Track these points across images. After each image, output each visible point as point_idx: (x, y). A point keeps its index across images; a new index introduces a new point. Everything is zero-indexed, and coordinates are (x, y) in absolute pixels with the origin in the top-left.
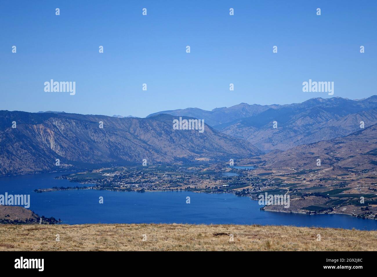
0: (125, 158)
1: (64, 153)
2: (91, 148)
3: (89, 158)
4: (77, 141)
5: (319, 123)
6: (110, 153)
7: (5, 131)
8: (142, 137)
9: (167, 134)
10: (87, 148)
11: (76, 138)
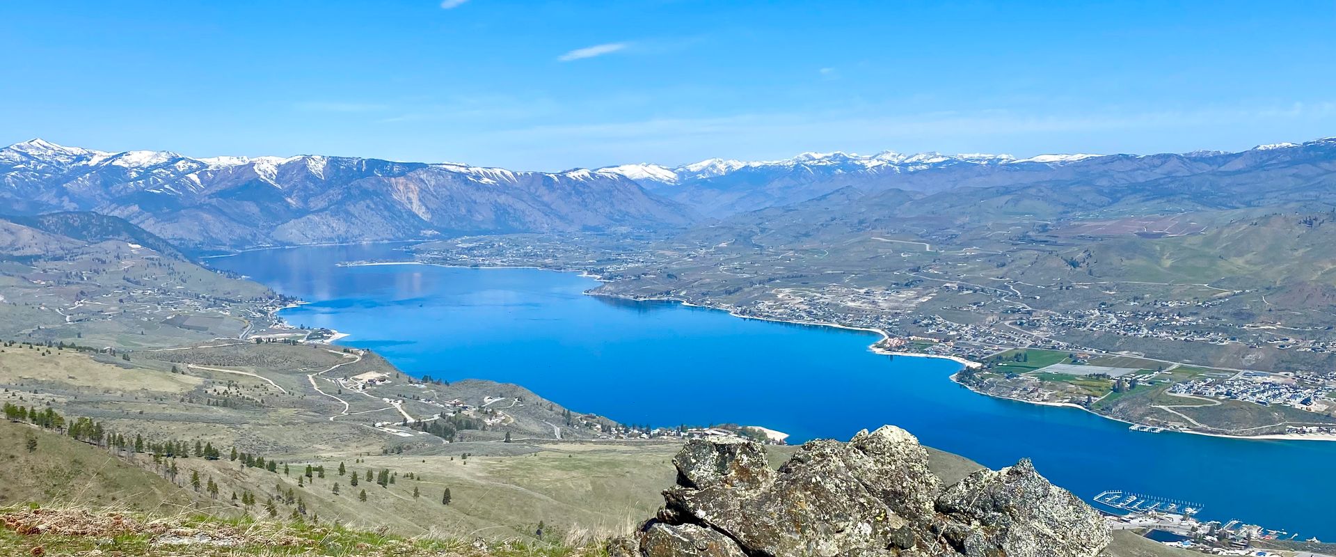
0: (516, 225)
1: (430, 217)
2: (469, 211)
3: (464, 224)
4: (452, 200)
5: (802, 184)
6: (494, 217)
7: (350, 185)
8: (546, 199)
9: (577, 194)
10: (464, 210)
11: (450, 196)
